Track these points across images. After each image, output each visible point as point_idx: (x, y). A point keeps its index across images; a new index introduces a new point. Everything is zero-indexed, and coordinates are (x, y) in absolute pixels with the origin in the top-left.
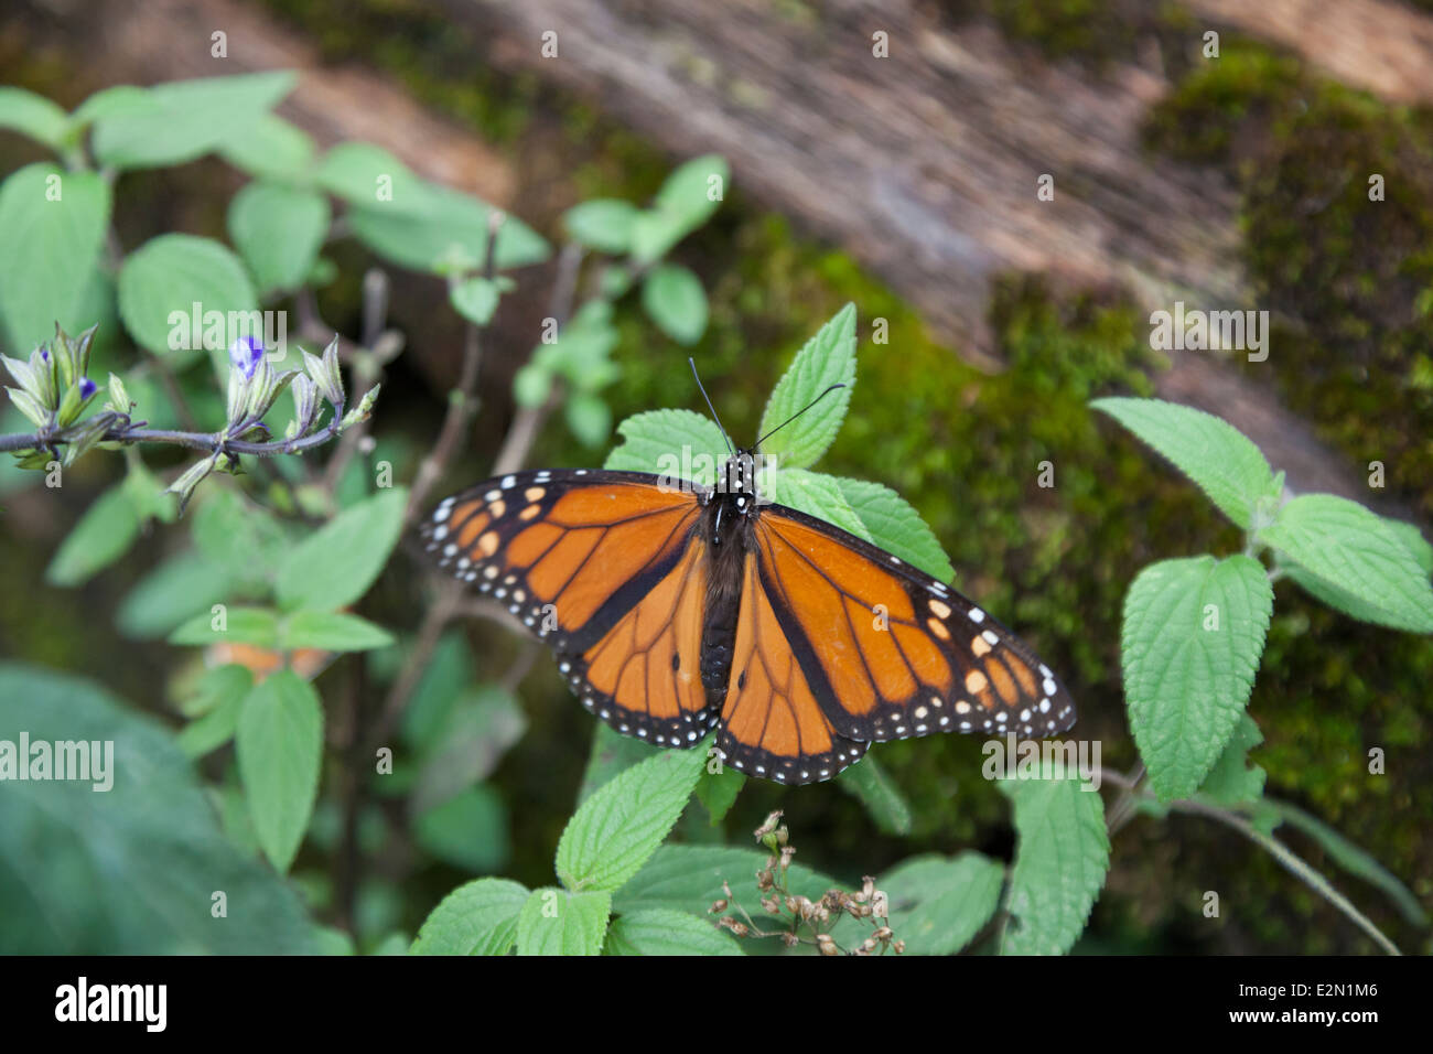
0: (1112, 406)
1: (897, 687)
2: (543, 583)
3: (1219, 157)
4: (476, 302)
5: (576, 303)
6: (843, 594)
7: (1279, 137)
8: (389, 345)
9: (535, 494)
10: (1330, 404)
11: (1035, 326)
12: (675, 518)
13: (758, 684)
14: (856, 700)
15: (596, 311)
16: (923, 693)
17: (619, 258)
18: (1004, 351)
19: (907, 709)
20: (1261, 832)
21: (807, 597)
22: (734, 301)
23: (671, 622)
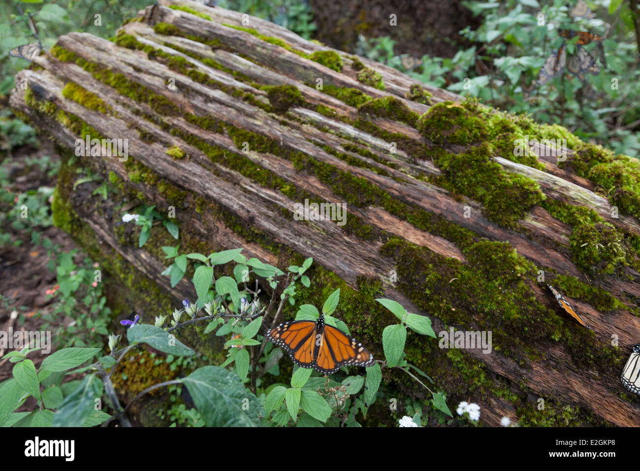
0: (378, 300)
1: (346, 357)
2: (288, 341)
3: (392, 256)
4: (274, 285)
5: (290, 282)
6: (338, 340)
7: (401, 253)
8: (259, 291)
9: (286, 326)
10: (413, 296)
11: (364, 284)
12: (310, 328)
13: (323, 356)
14: (339, 359)
15: (293, 283)
16: (350, 358)
17: (297, 274)
18: (359, 288)
19: (347, 360)
20: (407, 370)
21: (332, 341)
22: (315, 280)
23: (310, 345)
